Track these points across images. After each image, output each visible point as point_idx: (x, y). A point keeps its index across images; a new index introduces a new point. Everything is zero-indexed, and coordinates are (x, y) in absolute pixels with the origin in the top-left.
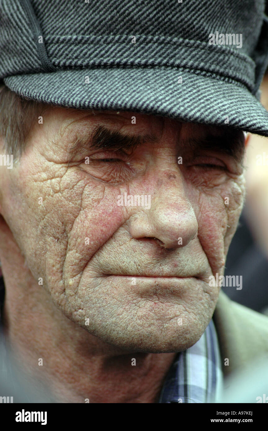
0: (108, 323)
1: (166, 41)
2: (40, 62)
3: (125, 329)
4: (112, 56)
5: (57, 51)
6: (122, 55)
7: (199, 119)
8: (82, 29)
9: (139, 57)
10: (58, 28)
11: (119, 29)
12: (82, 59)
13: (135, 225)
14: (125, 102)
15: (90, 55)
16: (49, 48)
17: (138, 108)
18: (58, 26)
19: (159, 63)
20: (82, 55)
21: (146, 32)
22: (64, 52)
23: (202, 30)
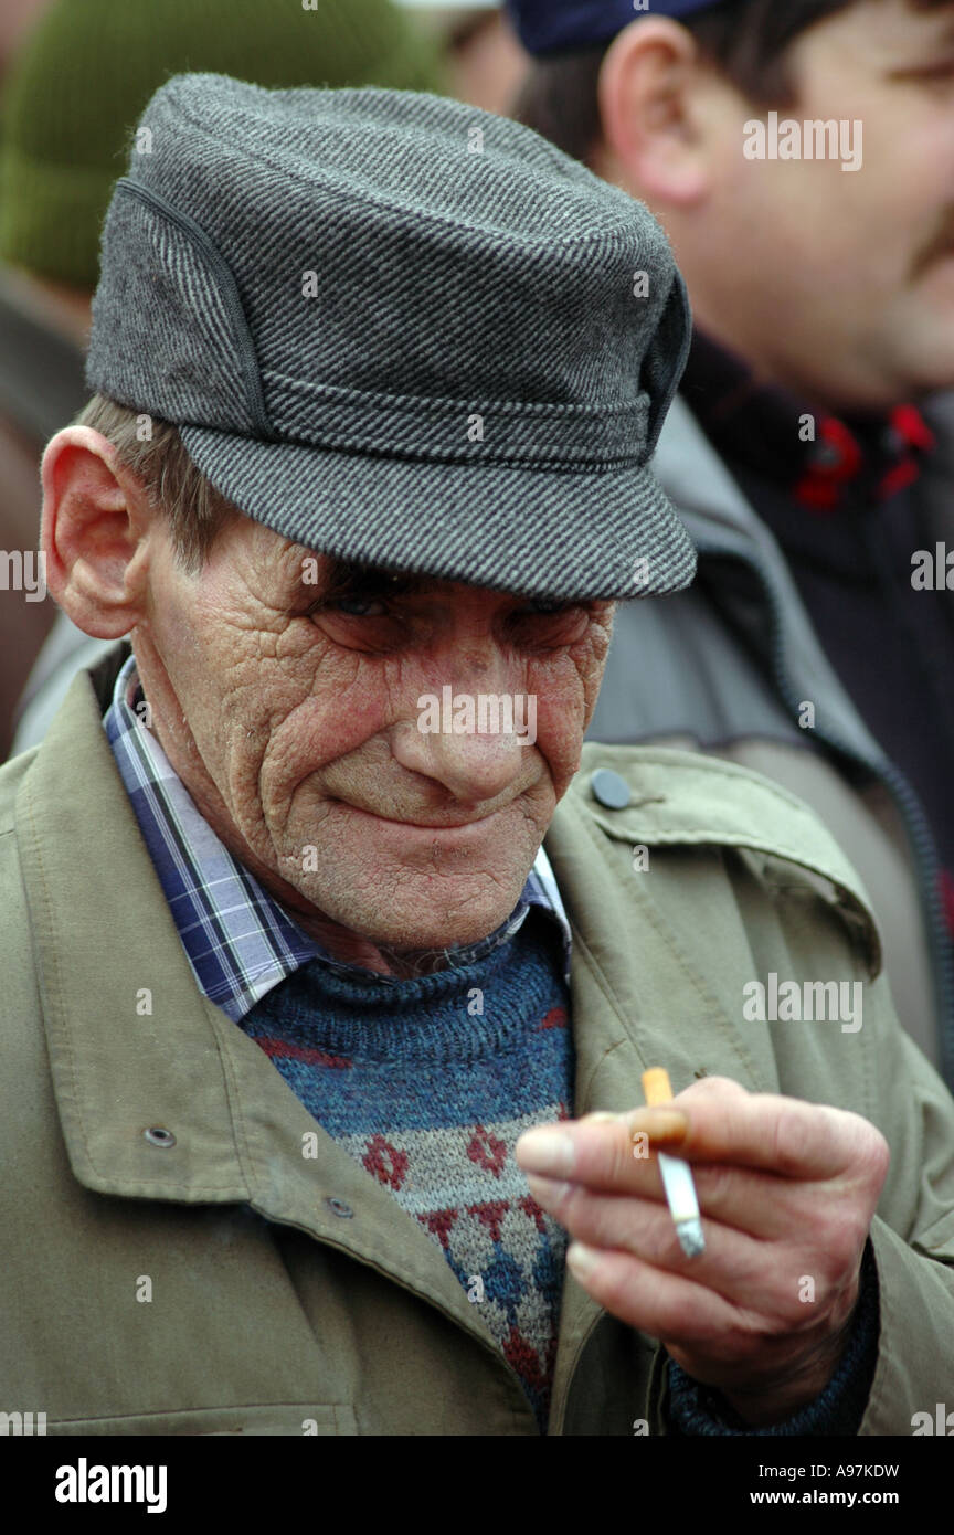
0: (340, 895)
1: (490, 412)
2: (250, 421)
3: (372, 915)
4: (388, 435)
5: (283, 407)
6: (407, 436)
7: (545, 595)
8: (334, 372)
9: (438, 443)
10: (289, 357)
11: (403, 384)
12: (332, 434)
13: (404, 745)
14: (410, 560)
15: (347, 427)
16: (270, 396)
17: (432, 573)
18: (288, 352)
19: (476, 456)
20: (331, 425)
21: (454, 392)
22: (297, 412)
23: (559, 383)
